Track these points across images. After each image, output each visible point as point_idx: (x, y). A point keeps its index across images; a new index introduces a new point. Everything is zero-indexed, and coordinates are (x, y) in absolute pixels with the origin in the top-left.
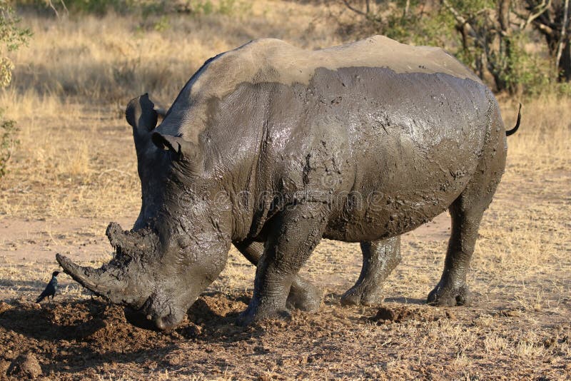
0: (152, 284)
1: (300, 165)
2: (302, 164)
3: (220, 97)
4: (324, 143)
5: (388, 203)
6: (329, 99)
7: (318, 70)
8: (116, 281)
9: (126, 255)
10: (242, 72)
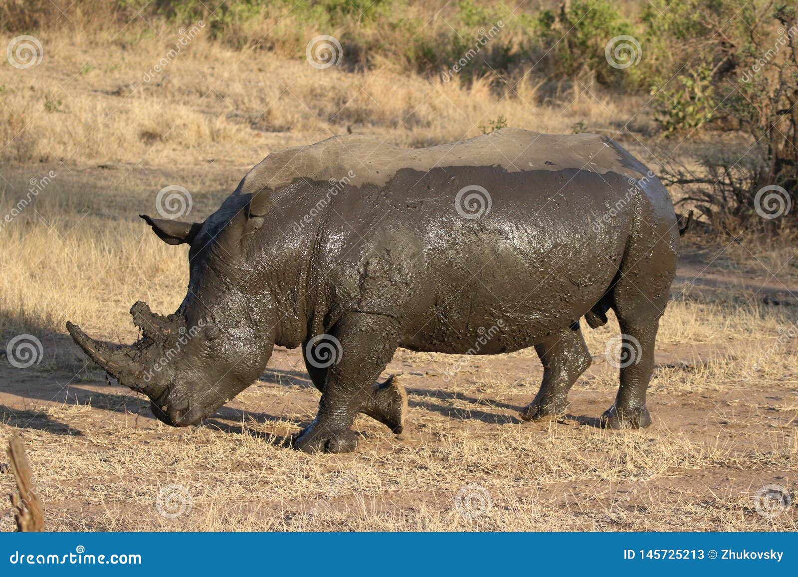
0: (171, 373)
1: (356, 272)
2: (358, 272)
3: (273, 188)
4: (388, 252)
6: (404, 204)
7: (401, 170)
8: (131, 362)
9: (150, 338)
10: (303, 166)
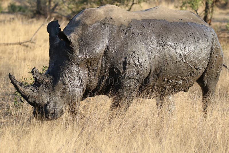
0: (48, 98)
2: (123, 61)
3: (88, 25)
4: (134, 52)
5: (164, 81)
6: (137, 33)
7: (132, 20)
8: (33, 92)
9: (39, 83)
10: (98, 17)
